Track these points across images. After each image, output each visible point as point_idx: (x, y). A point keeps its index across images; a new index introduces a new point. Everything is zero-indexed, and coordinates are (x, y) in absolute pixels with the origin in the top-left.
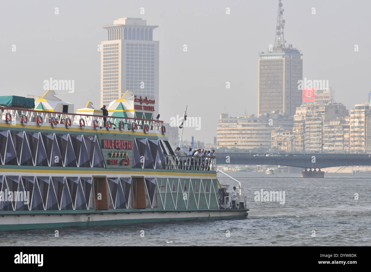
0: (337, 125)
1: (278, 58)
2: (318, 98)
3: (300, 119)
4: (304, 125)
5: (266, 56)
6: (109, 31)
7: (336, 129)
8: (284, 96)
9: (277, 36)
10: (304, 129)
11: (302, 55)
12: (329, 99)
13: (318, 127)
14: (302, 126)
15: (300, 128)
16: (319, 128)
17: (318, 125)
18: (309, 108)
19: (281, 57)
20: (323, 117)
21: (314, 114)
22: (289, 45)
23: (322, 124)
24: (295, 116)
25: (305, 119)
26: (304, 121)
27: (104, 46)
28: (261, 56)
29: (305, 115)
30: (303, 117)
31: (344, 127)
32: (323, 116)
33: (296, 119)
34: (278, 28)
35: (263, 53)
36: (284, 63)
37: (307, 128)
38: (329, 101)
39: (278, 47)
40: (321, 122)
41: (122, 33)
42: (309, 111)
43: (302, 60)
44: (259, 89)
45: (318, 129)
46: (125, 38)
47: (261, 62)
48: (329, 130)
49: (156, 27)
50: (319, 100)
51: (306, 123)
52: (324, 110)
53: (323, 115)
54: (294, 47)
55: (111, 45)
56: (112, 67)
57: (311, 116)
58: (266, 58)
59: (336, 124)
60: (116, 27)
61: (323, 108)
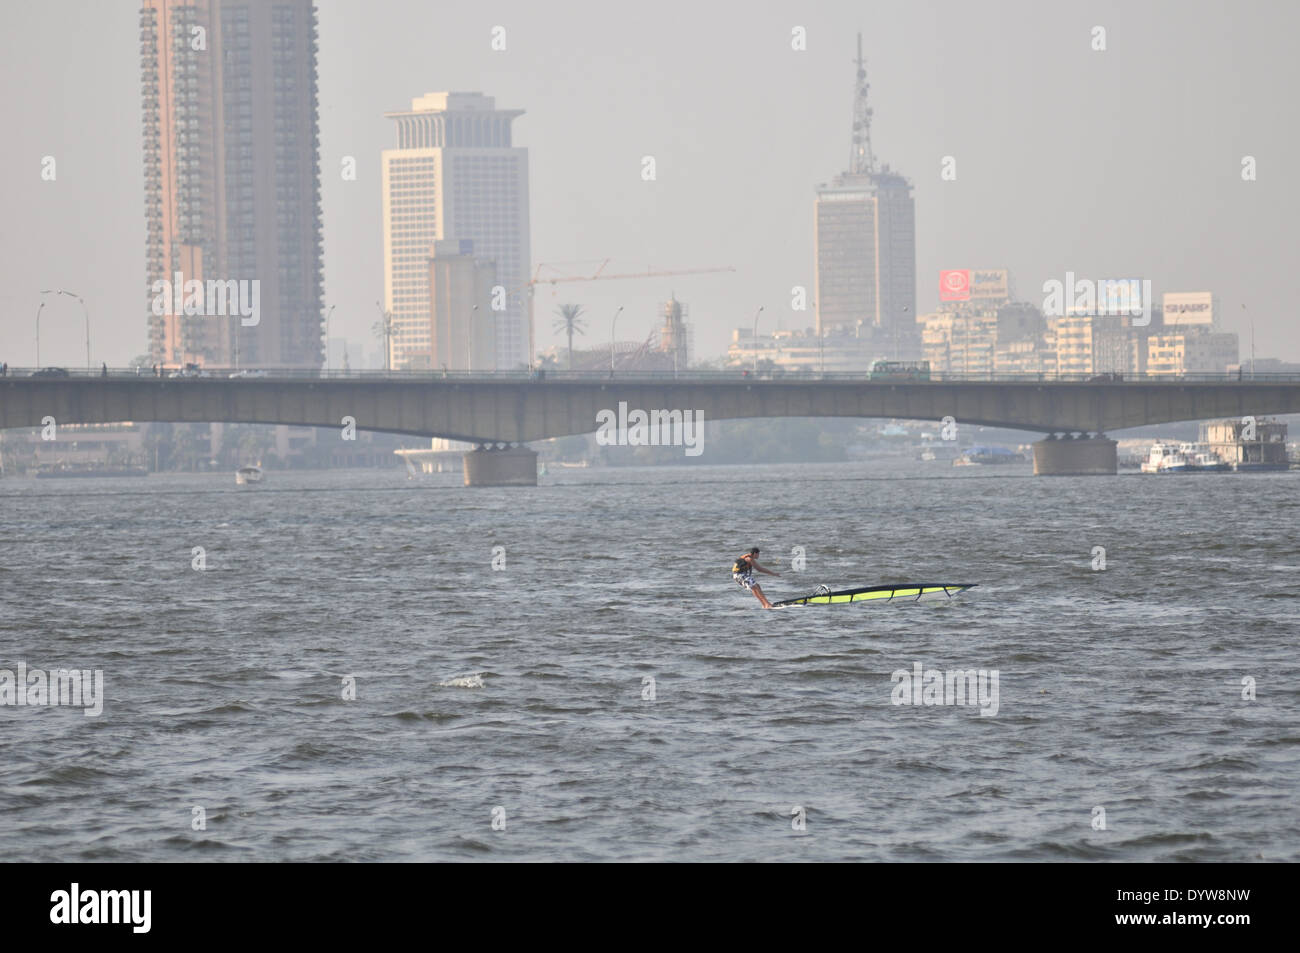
0: (1028, 353)
1: (859, 197)
2: (977, 292)
3: (938, 339)
4: (948, 353)
5: (832, 192)
6: (400, 124)
7: (1025, 361)
8: (878, 283)
9: (856, 146)
10: (948, 361)
11: (912, 188)
12: (1005, 295)
13: (981, 358)
14: (943, 355)
15: (938, 359)
16: (985, 358)
17: (982, 354)
18: (958, 316)
19: (868, 195)
20: (994, 333)
21: (972, 328)
22: (883, 167)
23: (991, 350)
24: (924, 332)
25: (949, 338)
26: (948, 343)
27: (392, 162)
28: (820, 193)
29: (949, 331)
30: (945, 335)
31: (1045, 356)
32: (991, 332)
33: (927, 340)
34: (857, 127)
35: (824, 185)
36: (876, 210)
37: (956, 359)
38: (1005, 299)
39: (858, 172)
40: (988, 346)
41: (440, 131)
42: (959, 322)
43: (912, 200)
44: (816, 267)
45: (982, 362)
46: (449, 144)
47: (821, 206)
48: (1010, 362)
49: (522, 112)
50: (978, 296)
51: (952, 347)
52: (995, 320)
53: (993, 329)
54: (893, 170)
55: (411, 161)
56: (416, 214)
57: (962, 333)
58: (832, 198)
59: (1025, 349)
60: (417, 116)
61: (993, 316)
